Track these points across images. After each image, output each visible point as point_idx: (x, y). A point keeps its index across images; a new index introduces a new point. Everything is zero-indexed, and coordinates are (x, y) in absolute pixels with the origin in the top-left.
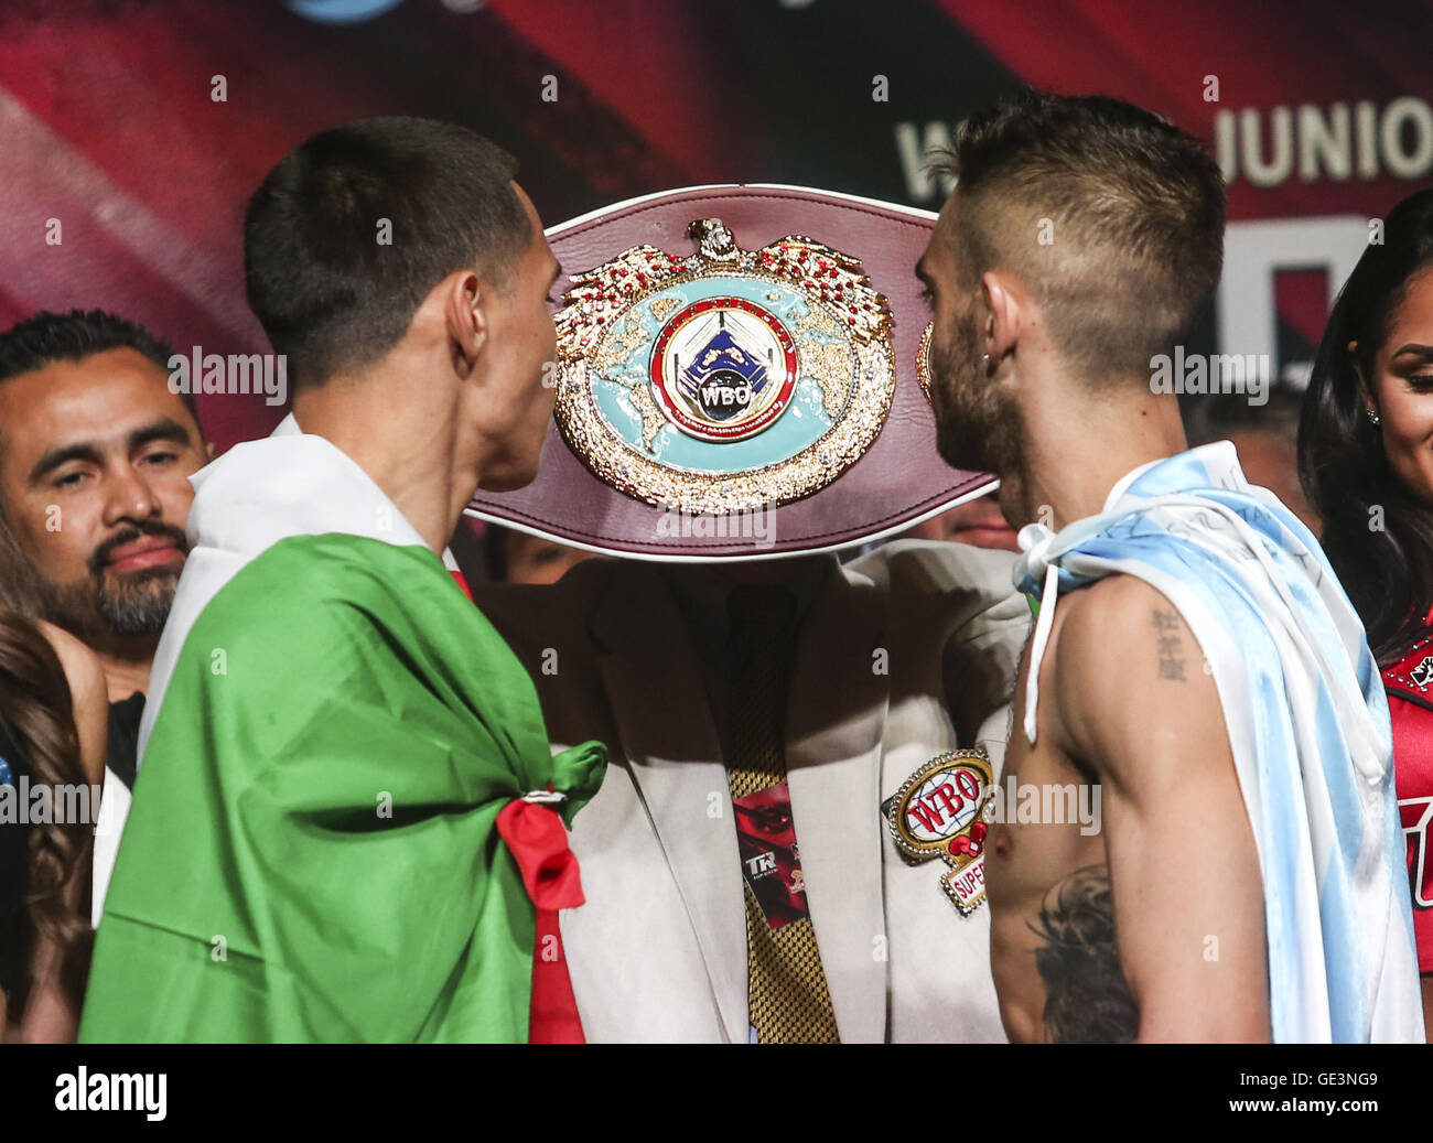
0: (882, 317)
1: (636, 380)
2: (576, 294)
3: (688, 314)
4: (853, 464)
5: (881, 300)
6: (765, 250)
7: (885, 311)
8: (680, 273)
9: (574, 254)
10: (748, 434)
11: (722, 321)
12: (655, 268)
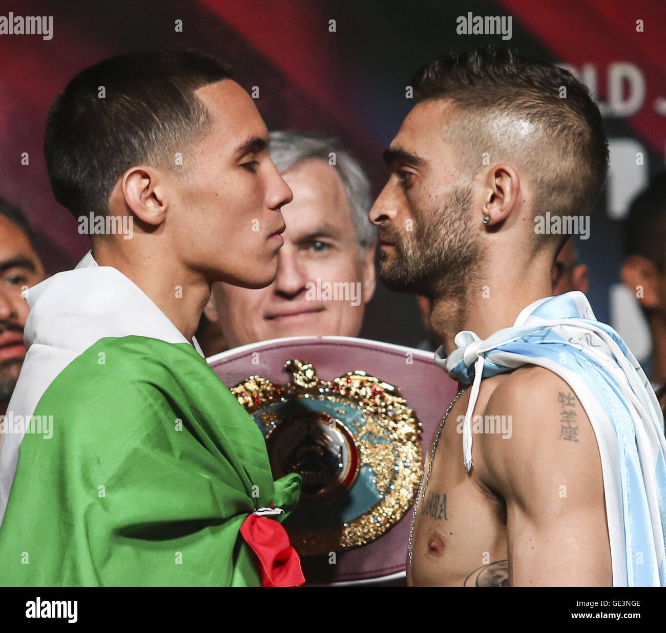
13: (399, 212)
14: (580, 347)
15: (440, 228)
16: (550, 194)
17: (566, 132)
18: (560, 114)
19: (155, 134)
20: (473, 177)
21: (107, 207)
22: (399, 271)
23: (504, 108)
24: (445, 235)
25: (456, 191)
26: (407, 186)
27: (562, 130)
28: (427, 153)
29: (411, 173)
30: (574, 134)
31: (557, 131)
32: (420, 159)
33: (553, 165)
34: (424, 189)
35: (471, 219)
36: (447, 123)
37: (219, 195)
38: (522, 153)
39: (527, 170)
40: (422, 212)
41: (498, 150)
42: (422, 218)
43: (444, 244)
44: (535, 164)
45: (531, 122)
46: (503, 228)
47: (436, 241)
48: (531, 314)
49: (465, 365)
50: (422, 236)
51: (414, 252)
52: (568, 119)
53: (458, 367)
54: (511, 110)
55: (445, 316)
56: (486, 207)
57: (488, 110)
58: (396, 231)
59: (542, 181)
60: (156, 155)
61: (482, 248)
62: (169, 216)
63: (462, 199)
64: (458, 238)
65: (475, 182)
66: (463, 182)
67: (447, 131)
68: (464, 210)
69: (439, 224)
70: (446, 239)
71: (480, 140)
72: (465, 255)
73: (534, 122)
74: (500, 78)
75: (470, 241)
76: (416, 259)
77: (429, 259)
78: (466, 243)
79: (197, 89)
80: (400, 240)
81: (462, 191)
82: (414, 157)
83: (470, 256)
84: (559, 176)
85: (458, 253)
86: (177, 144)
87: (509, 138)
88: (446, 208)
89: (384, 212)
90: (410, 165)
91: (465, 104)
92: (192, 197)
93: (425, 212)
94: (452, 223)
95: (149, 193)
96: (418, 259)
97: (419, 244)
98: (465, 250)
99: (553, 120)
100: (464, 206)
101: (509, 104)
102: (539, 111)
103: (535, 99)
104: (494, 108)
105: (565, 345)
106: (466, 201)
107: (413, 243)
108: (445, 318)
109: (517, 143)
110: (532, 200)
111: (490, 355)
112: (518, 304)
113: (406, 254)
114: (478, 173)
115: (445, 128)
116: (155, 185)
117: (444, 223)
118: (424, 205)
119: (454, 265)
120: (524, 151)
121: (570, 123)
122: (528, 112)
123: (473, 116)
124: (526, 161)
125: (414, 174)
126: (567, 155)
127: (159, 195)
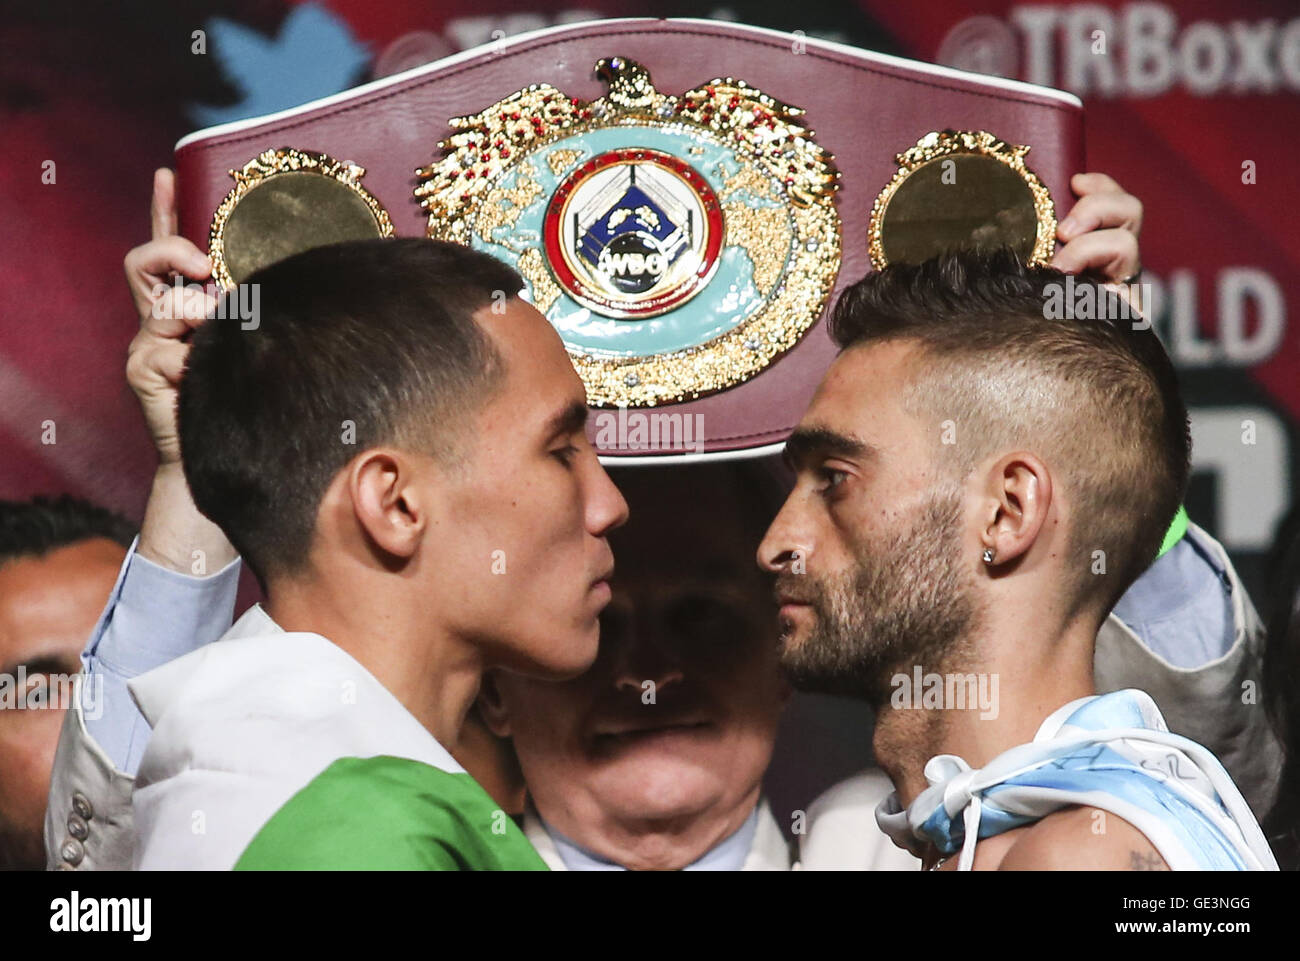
0: (826, 179)
1: (527, 243)
2: (457, 140)
3: (592, 167)
4: (787, 352)
5: (825, 157)
6: (688, 95)
7: (831, 170)
8: (584, 118)
9: (456, 98)
10: (659, 311)
11: (633, 176)
12: (554, 112)
13: (819, 546)
14: (1160, 777)
15: (902, 570)
16: (1099, 512)
17: (1127, 399)
18: (1116, 366)
19: (410, 389)
20: (962, 478)
21: (313, 524)
22: (822, 651)
23: (1018, 354)
24: (911, 583)
25: (933, 503)
26: (833, 496)
27: (1120, 395)
28: (875, 435)
29: (845, 473)
30: (1140, 403)
31: (1112, 396)
32: (862, 446)
33: (1105, 459)
34: (872, 500)
35: (959, 553)
36: (913, 382)
37: (518, 506)
38: (1052, 435)
39: (1061, 465)
40: (869, 541)
41: (1009, 427)
42: (868, 552)
43: (909, 599)
44: (1076, 455)
45: (1067, 379)
46: (1018, 570)
47: (895, 595)
48: (1065, 723)
49: (946, 813)
50: (866, 587)
51: (851, 616)
52: (1129, 374)
53: (933, 818)
54: (1030, 357)
55: (903, 734)
56: (988, 533)
57: (988, 357)
58: (816, 579)
59: (1086, 488)
60: (410, 429)
61: (977, 608)
62: (427, 542)
63: (943, 518)
64: (935, 588)
65: (965, 488)
66: (942, 489)
67: (911, 396)
68: (947, 537)
69: (901, 563)
70: (914, 590)
71: (975, 410)
72: (948, 619)
73: (1073, 378)
74: (1003, 301)
75: (957, 595)
76: (856, 629)
77: (879, 630)
78: (949, 599)
79: (477, 309)
80: (824, 595)
81: (944, 503)
82: (853, 443)
83: (955, 623)
84: (1116, 477)
85: (935, 616)
86: (447, 409)
87: (1029, 407)
88: (914, 533)
89: (788, 545)
90: (843, 457)
91: (945, 347)
92: (469, 508)
93: (874, 542)
94: (925, 561)
95: (394, 497)
96: (859, 629)
97: (861, 599)
98: (947, 611)
99: (1104, 376)
100: (947, 531)
101: (1025, 346)
102: (1079, 360)
103: (1070, 338)
104: (999, 354)
105: (1134, 772)
106: (951, 521)
107: (850, 599)
108: (902, 737)
109: (1043, 415)
110: (1070, 520)
111: (992, 794)
112: (1040, 708)
113: (837, 619)
114: (971, 471)
115: (909, 389)
116: (406, 484)
117: (910, 560)
118: (872, 529)
119: (925, 638)
120: (1056, 430)
121: (1134, 383)
122: (1059, 360)
123: (959, 368)
124: (1061, 447)
125: (852, 474)
126: (1130, 440)
127: (412, 502)
